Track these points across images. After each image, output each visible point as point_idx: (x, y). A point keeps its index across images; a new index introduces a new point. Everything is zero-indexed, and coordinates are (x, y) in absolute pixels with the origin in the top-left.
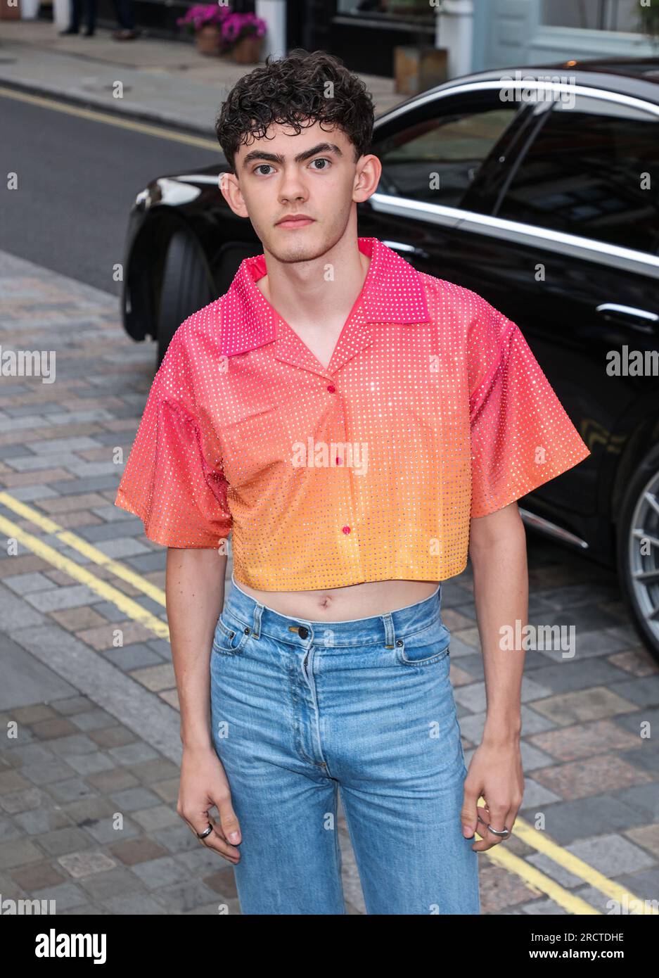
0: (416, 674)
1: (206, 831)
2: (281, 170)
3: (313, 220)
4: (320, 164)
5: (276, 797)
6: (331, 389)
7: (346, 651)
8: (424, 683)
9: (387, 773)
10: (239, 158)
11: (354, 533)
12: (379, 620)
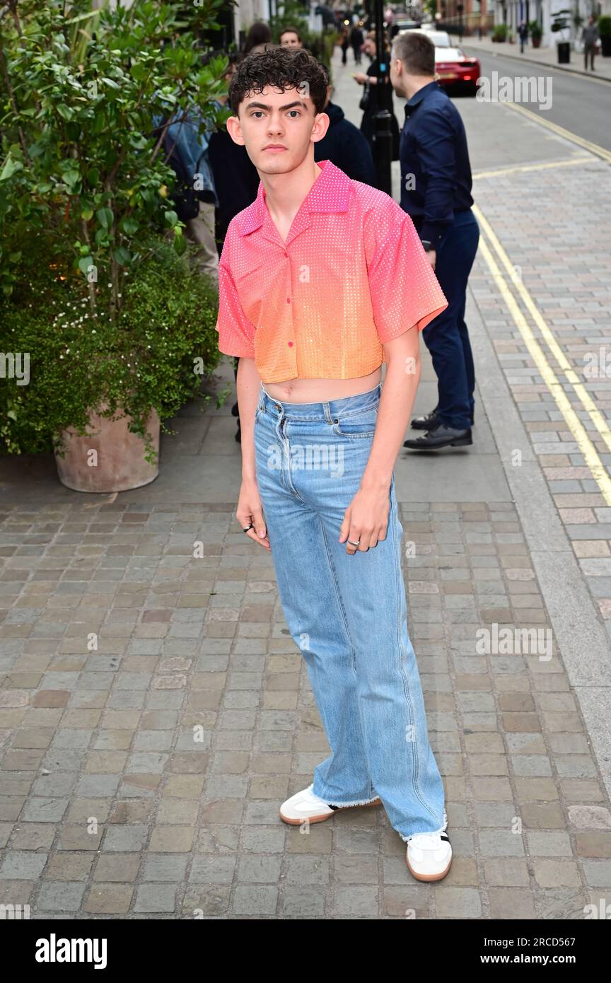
0: (348, 442)
1: (248, 528)
2: (269, 116)
3: (286, 149)
4: (293, 114)
5: (278, 512)
6: (286, 255)
7: (303, 423)
8: (354, 449)
9: (332, 503)
10: (242, 107)
11: (294, 347)
12: (321, 405)
